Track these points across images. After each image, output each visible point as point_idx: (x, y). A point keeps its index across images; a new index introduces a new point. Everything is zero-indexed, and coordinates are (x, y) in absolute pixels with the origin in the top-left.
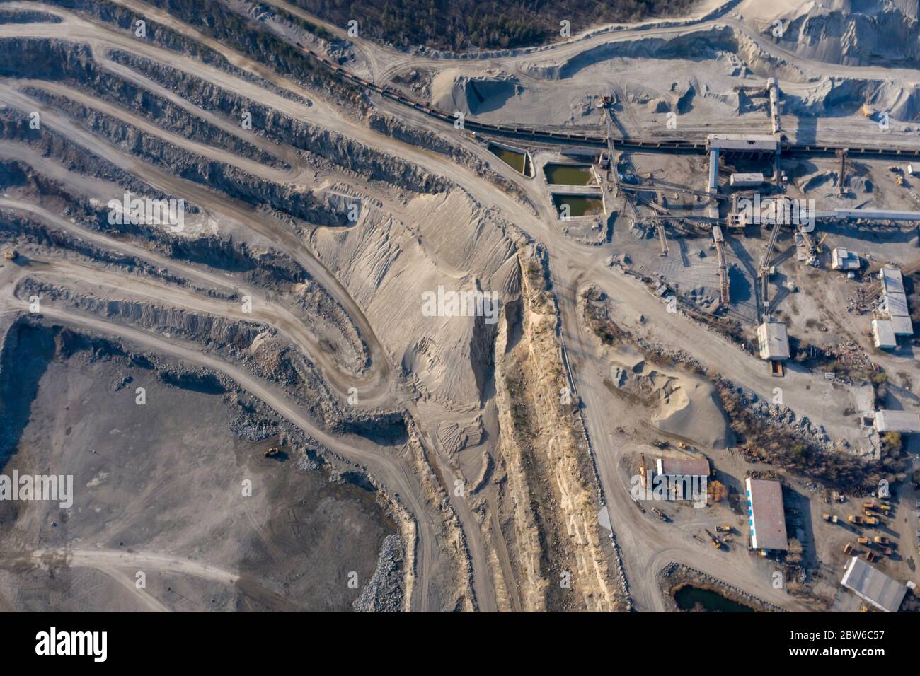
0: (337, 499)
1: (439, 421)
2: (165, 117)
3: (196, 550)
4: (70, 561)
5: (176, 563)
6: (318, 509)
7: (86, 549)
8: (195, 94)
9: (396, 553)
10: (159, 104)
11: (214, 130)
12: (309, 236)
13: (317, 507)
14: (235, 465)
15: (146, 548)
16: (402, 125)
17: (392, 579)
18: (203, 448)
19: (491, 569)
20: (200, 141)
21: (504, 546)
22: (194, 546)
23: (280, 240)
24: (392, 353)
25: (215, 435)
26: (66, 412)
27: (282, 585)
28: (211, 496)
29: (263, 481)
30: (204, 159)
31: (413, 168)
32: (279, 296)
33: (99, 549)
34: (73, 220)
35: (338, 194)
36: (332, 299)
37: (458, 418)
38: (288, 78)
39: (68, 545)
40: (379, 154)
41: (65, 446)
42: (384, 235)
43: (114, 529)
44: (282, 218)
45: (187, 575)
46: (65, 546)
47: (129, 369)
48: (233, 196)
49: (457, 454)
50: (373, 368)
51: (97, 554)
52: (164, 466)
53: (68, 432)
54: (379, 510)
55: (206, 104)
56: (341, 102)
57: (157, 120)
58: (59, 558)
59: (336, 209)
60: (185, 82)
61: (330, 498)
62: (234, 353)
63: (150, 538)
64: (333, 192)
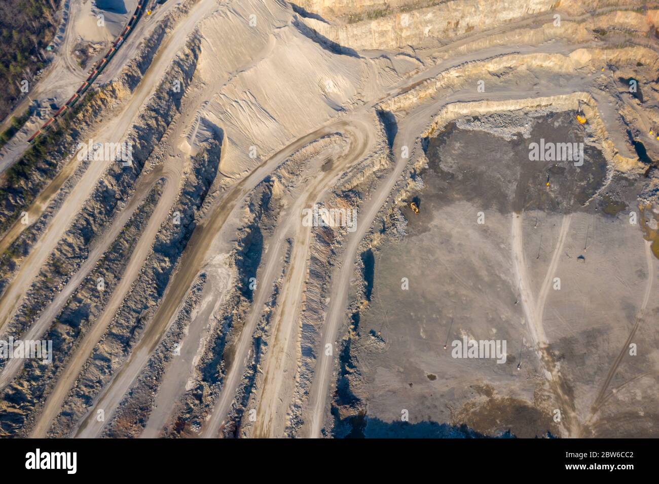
0: (440, 161)
1: (378, 86)
2: (89, 305)
3: (502, 246)
4: (544, 343)
5: (517, 258)
6: (451, 171)
7: (530, 332)
8: (66, 266)
9: (469, 121)
10: (74, 306)
11: (115, 247)
12: (228, 179)
13: (449, 172)
14: (431, 232)
15: (513, 283)
16: (135, 59)
17: (486, 120)
18: (422, 259)
19: (470, 51)
20: (124, 266)
21: (455, 43)
22: (500, 249)
23: (233, 202)
24: (329, 117)
25: (409, 252)
26: (414, 386)
27: (510, 185)
28: (459, 244)
29: (438, 211)
30: (150, 258)
31: (177, 59)
32: (285, 207)
33: (526, 321)
34: (209, 417)
35: (195, 133)
36: (287, 161)
37: (374, 73)
38: (61, 167)
39: (531, 349)
40: (161, 85)
41: (446, 377)
42: (234, 103)
43: (506, 314)
44: (209, 203)
45: (523, 248)
46: (534, 351)
47: (362, 337)
48: (185, 247)
49: (399, 74)
50: (342, 132)
51: (530, 320)
52: (443, 285)
53: (432, 378)
54: (442, 134)
55: (80, 256)
56: (99, 118)
57: (91, 317)
58: (545, 355)
59: (209, 139)
60: (49, 275)
61: (440, 166)
62: (339, 242)
63: (504, 282)
64: (194, 137)
